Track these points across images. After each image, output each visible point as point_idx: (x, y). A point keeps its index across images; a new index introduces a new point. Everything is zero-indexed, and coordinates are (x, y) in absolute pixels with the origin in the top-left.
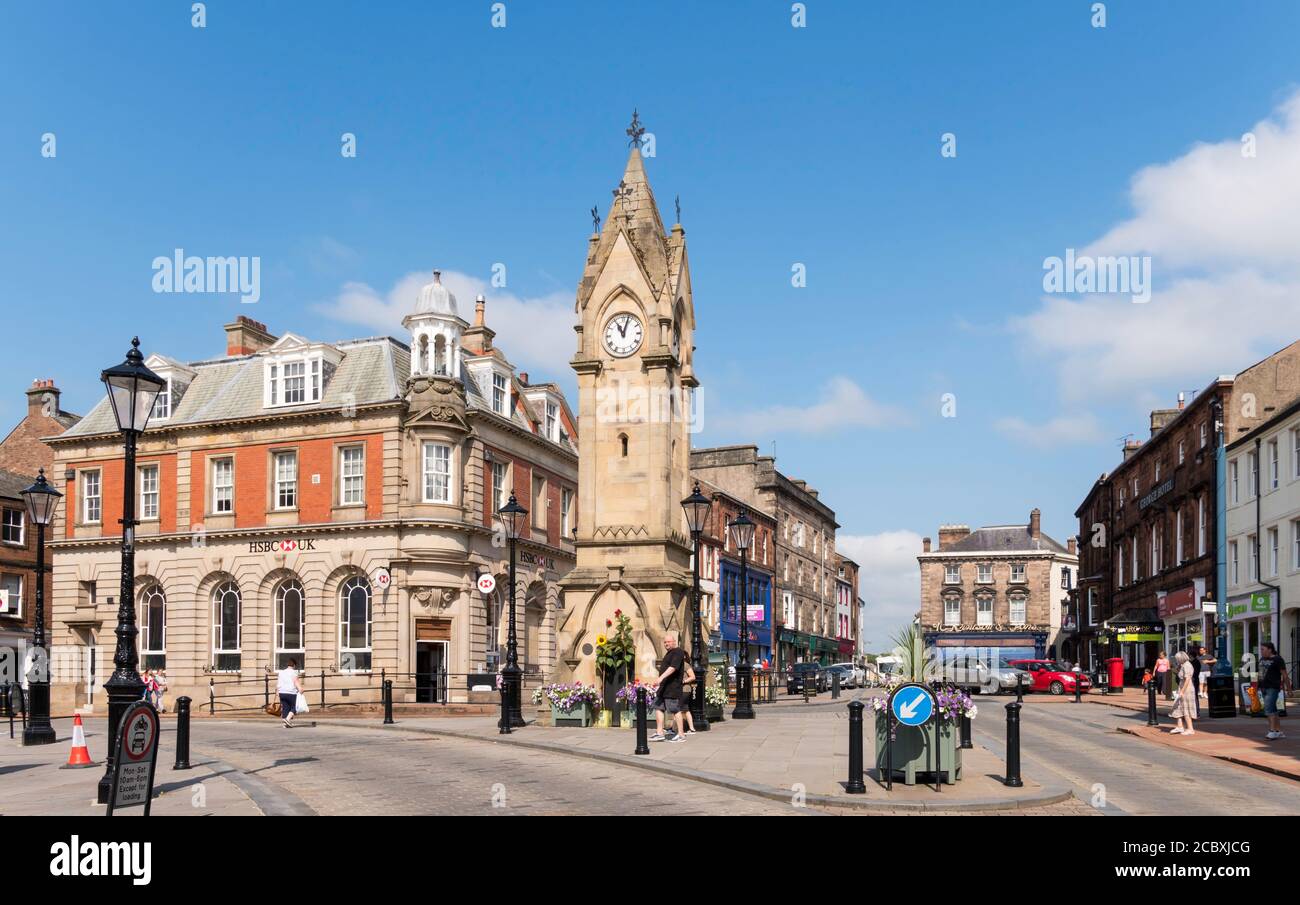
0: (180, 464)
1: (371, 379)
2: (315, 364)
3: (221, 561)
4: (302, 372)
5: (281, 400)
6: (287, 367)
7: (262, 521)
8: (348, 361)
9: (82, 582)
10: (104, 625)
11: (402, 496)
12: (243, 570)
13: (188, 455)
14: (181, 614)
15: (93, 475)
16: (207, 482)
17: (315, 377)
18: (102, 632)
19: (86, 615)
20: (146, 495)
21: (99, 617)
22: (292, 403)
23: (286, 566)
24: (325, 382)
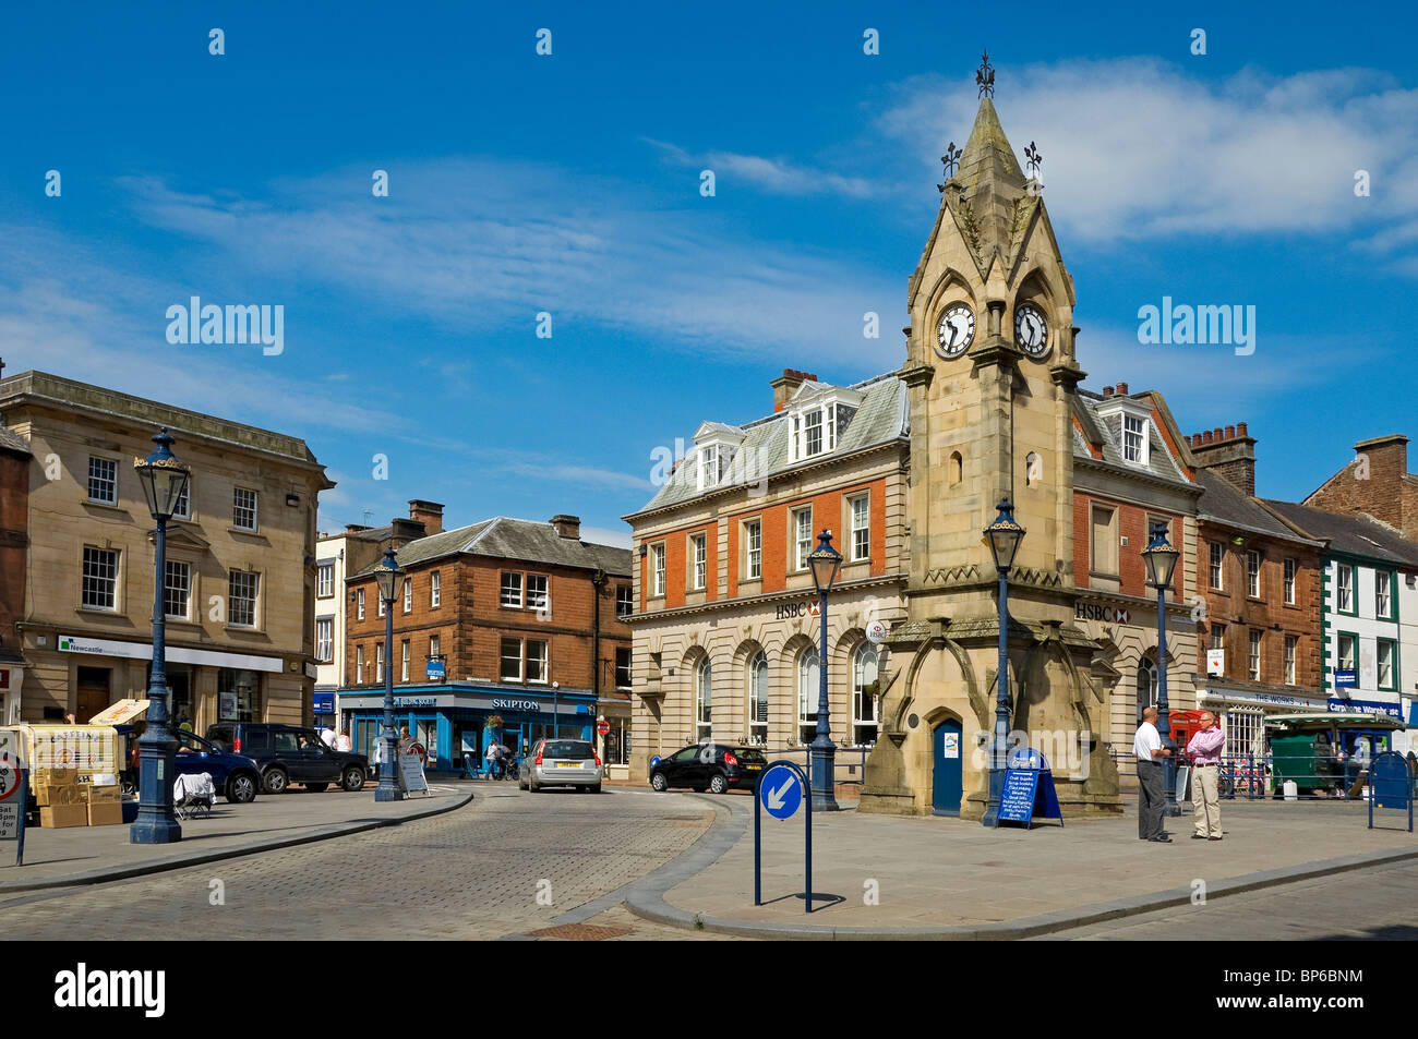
0: (720, 531)
1: (883, 418)
2: (831, 409)
3: (750, 628)
4: (820, 421)
5: (803, 455)
6: (808, 417)
7: (783, 585)
8: (868, 402)
9: (652, 654)
10: (668, 696)
11: (904, 548)
12: (770, 637)
13: (725, 521)
14: (721, 684)
15: (660, 549)
16: (740, 548)
17: (831, 424)
18: (666, 703)
19: (654, 686)
20: (699, 565)
21: (664, 688)
22: (813, 456)
23: (803, 632)
24: (841, 430)
